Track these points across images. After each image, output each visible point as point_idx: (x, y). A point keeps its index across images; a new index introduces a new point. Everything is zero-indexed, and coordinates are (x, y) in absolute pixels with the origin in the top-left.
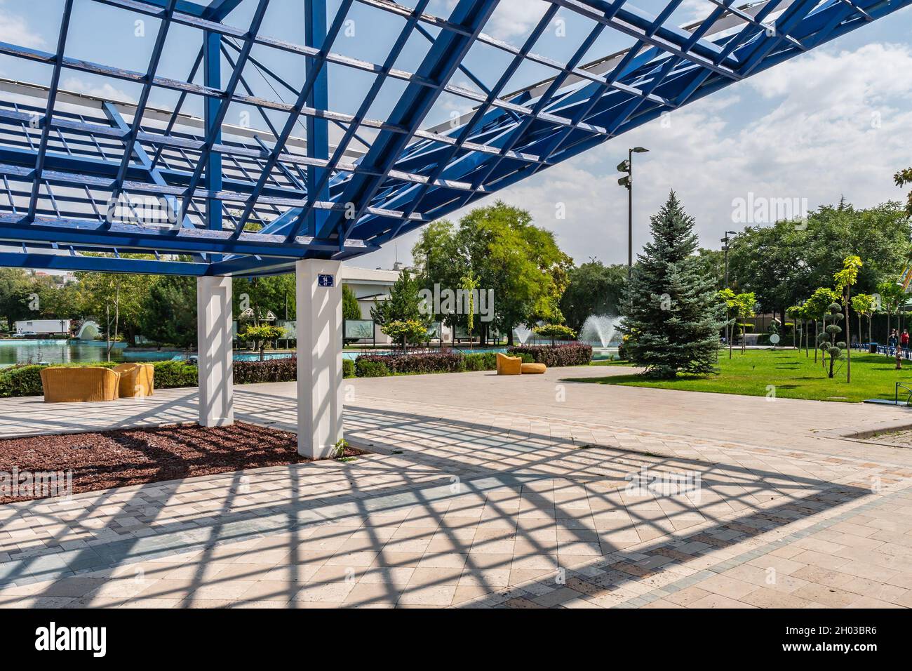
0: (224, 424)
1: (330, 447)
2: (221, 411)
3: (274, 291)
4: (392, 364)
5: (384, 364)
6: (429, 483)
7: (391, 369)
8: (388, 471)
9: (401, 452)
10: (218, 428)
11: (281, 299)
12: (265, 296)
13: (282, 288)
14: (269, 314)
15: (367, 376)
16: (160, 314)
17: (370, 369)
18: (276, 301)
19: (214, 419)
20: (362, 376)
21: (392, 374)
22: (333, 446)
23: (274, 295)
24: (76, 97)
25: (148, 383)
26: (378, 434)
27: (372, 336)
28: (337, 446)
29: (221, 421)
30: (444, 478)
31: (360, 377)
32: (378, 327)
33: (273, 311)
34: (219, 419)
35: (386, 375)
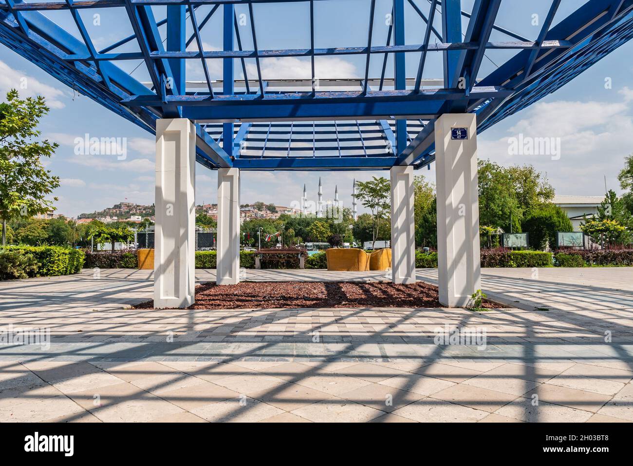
0: (408, 283)
1: (466, 297)
2: (405, 272)
3: (501, 213)
4: (589, 257)
5: (580, 257)
6: (556, 340)
7: (588, 261)
8: (513, 323)
9: (547, 310)
10: (403, 285)
11: (507, 218)
12: (495, 216)
13: (507, 211)
14: (498, 230)
15: (564, 266)
16: (428, 231)
17: (568, 260)
18: (503, 220)
19: (400, 277)
20: (560, 266)
21: (590, 265)
22: (470, 297)
23: (502, 215)
24: (346, 81)
25: (389, 261)
26: (534, 295)
27: (582, 244)
28: (473, 297)
29: (406, 280)
30: (582, 338)
31: (558, 267)
32: (586, 237)
33: (502, 227)
34: (404, 278)
35: (583, 266)
